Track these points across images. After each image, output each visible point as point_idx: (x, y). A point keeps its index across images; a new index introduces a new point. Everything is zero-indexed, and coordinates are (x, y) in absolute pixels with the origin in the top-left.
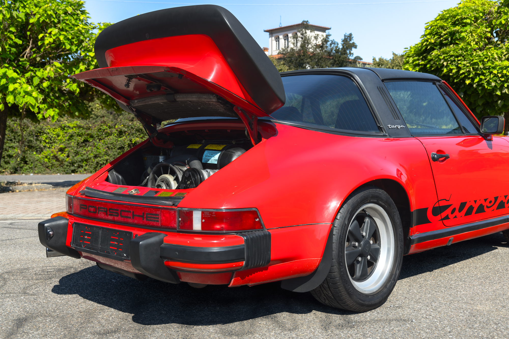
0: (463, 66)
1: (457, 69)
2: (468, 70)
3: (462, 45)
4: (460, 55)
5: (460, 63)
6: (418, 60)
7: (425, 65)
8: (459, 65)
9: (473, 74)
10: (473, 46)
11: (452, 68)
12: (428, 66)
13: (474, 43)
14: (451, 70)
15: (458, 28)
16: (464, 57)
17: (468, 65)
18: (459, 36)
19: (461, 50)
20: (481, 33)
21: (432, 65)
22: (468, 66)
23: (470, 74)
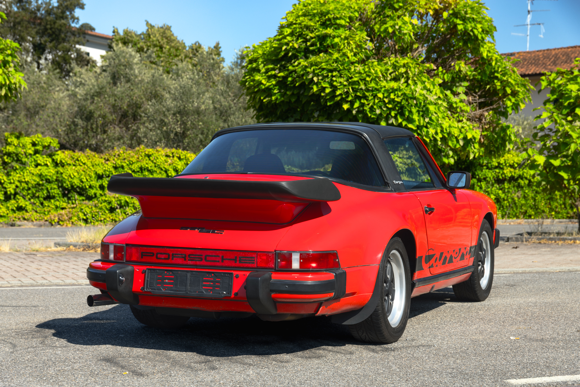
0: (339, 85)
1: (331, 88)
2: (345, 90)
3: (336, 55)
4: (335, 70)
5: (336, 81)
6: (273, 69)
7: (285, 78)
8: (335, 83)
9: (352, 96)
10: (350, 57)
11: (324, 86)
12: (290, 79)
13: (352, 54)
14: (324, 89)
15: (329, 31)
16: (341, 72)
17: (345, 83)
18: (331, 42)
19: (336, 62)
20: (360, 42)
21: (295, 78)
22: (345, 86)
23: (348, 97)
